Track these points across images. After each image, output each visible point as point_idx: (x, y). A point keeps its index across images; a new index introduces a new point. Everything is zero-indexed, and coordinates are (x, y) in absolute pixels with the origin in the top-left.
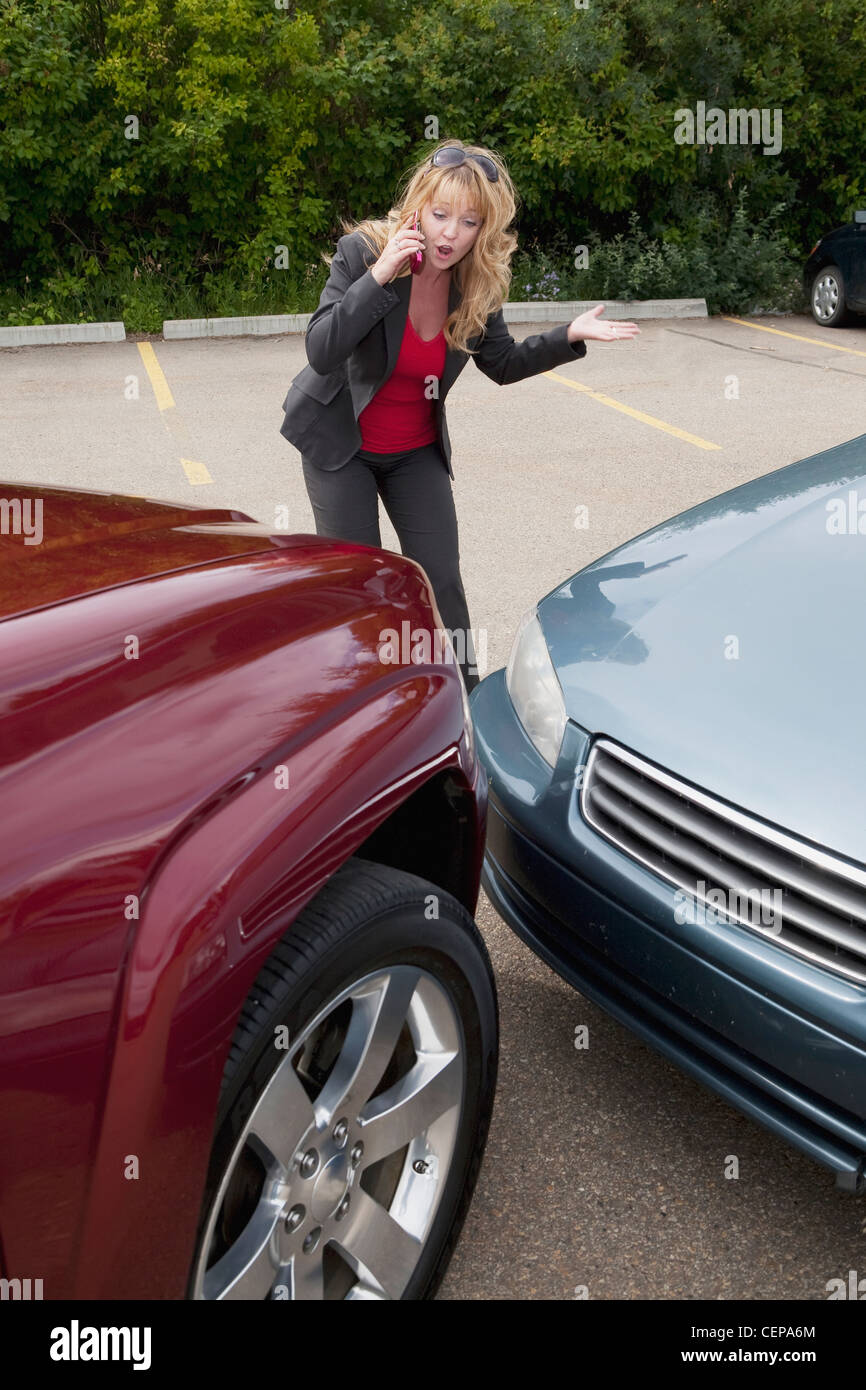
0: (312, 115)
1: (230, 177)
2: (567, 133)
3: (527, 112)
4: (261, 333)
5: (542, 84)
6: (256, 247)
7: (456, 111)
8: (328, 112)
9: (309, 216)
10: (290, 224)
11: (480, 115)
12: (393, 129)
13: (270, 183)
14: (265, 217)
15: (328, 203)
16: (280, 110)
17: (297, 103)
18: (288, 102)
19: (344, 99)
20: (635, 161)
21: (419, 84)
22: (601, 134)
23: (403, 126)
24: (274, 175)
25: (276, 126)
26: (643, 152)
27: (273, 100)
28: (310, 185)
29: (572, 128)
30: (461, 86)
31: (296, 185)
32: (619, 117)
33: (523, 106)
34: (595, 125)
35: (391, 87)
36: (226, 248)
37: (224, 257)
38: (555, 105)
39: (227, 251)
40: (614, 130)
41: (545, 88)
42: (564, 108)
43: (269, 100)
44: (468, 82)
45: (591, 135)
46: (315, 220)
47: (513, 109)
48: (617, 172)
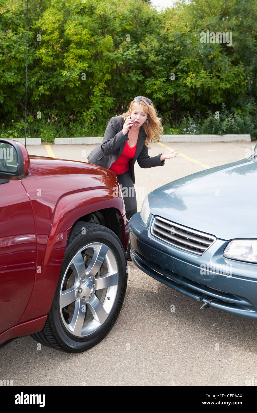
0: (109, 69)
1: (80, 89)
2: (199, 76)
3: (185, 69)
4: (89, 143)
5: (191, 60)
6: (89, 114)
7: (160, 68)
8: (115, 68)
9: (107, 103)
10: (101, 106)
11: (169, 70)
12: (138, 74)
13: (94, 92)
14: (92, 104)
15: (115, 99)
16: (99, 67)
17: (105, 65)
18: (101, 64)
19: (121, 64)
20: (224, 86)
21: (147, 59)
22: (211, 77)
23: (142, 73)
24: (96, 89)
25: (97, 72)
26: (227, 83)
27: (97, 64)
28: (108, 93)
29: (201, 74)
30: (162, 60)
31: (103, 93)
32: (218, 71)
33: (184, 67)
34: (209, 73)
35: (138, 60)
36: (78, 114)
37: (77, 117)
38: (195, 66)
39: (78, 115)
40: (217, 76)
41: (192, 61)
42: (198, 68)
43: (95, 64)
44: (164, 59)
45: (208, 77)
46: (110, 105)
47: (180, 68)
48: (218, 90)
